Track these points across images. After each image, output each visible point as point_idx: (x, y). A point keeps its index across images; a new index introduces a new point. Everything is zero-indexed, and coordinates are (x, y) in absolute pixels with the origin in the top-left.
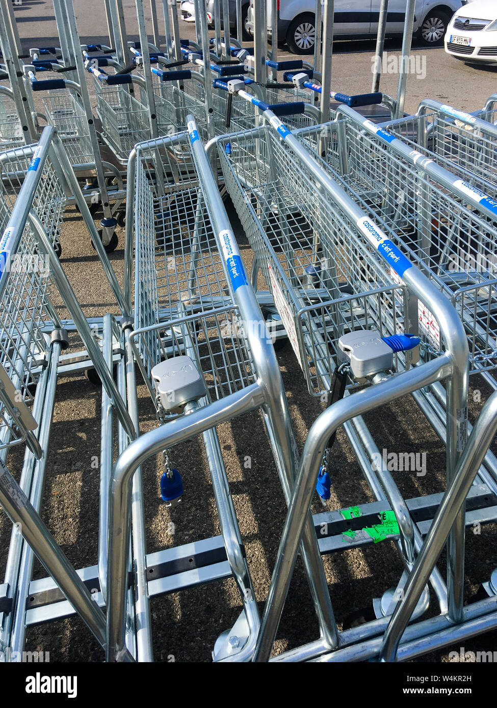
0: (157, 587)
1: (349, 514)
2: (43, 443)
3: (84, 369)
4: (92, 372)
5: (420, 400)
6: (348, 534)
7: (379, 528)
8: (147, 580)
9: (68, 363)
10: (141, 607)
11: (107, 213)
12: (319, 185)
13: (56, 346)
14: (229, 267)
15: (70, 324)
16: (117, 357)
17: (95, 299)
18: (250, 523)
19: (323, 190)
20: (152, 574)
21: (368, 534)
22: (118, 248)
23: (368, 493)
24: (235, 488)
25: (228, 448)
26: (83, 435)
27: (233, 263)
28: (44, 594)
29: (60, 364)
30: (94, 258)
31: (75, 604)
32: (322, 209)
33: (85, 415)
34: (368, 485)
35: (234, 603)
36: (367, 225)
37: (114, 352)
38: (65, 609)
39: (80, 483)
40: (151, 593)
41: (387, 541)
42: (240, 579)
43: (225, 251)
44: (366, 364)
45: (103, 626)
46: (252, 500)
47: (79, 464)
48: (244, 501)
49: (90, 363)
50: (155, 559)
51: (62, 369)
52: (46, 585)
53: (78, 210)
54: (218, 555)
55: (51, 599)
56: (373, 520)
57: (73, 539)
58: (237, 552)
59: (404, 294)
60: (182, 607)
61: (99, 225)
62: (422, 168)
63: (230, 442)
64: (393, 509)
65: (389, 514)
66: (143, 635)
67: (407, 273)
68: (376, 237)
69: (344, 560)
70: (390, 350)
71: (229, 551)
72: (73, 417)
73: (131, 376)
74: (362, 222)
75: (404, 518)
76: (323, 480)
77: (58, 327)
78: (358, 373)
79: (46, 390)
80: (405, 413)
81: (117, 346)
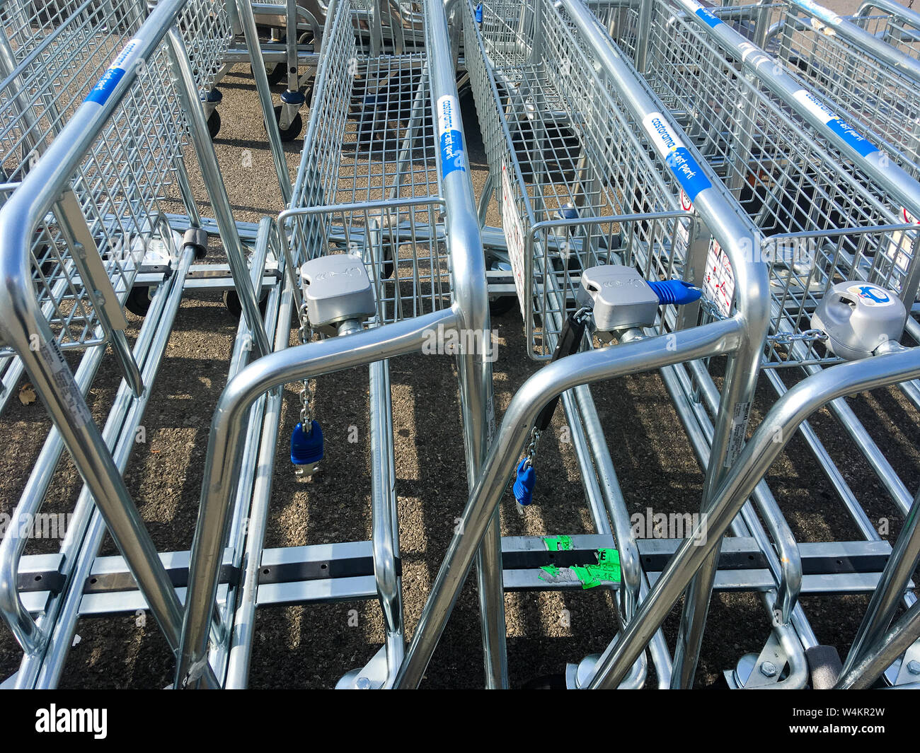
0: (270, 594)
1: (553, 544)
2: (148, 377)
3: (222, 289)
4: (232, 295)
5: (685, 411)
6: (549, 571)
7: (593, 570)
8: (259, 583)
9: (201, 276)
10: (244, 617)
11: (292, 85)
12: (598, 67)
13: (189, 251)
14: (443, 145)
15: (211, 223)
16: (270, 281)
17: (255, 201)
18: (416, 537)
19: (604, 74)
20: (265, 576)
21: (575, 575)
22: (299, 138)
23: (588, 527)
24: (403, 488)
25: (404, 433)
26: (207, 382)
27: (449, 140)
28: (112, 577)
29: (190, 276)
30: (264, 146)
31: (149, 597)
32: (597, 103)
33: (214, 354)
34: (589, 516)
35: (374, 639)
36: (657, 124)
37: (266, 273)
38: (134, 601)
39: (191, 444)
40: (261, 600)
41: (601, 589)
42: (387, 601)
43: (442, 123)
44: (616, 311)
45: (179, 625)
46: (425, 508)
47: (194, 419)
48: (414, 507)
49: (230, 282)
50: (274, 557)
51: (191, 283)
52: (115, 565)
53: (251, 76)
54: (363, 567)
55: (118, 585)
56: (587, 558)
57: (168, 516)
58: (389, 565)
59: (690, 228)
60: (303, 631)
61: (278, 100)
62: (752, 69)
63: (409, 426)
64: (617, 546)
65: (611, 554)
66: (239, 655)
67: (702, 196)
68: (667, 143)
69: (537, 608)
70: (655, 298)
71: (377, 562)
72: (198, 354)
73: (285, 310)
74: (650, 119)
75: (631, 561)
76: (525, 477)
77: (195, 225)
78: (601, 324)
79: (162, 308)
80: (659, 429)
81: (272, 264)
